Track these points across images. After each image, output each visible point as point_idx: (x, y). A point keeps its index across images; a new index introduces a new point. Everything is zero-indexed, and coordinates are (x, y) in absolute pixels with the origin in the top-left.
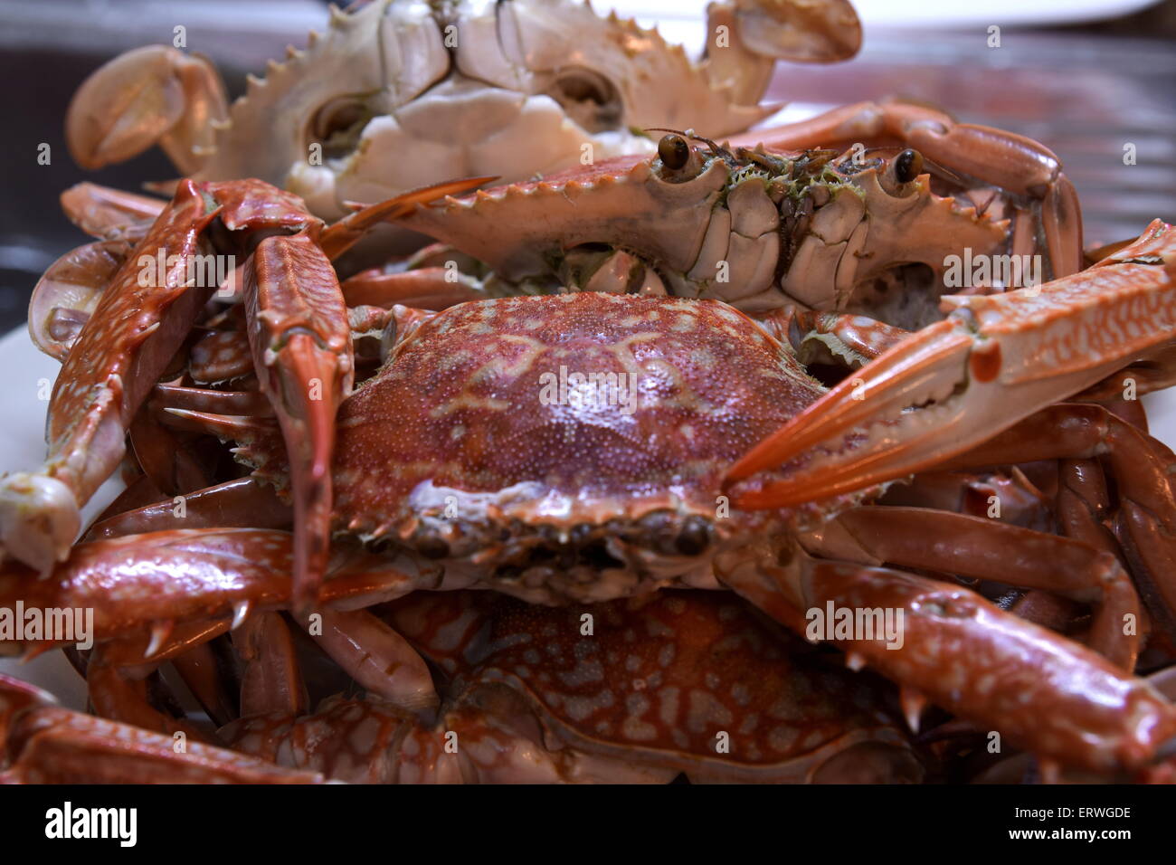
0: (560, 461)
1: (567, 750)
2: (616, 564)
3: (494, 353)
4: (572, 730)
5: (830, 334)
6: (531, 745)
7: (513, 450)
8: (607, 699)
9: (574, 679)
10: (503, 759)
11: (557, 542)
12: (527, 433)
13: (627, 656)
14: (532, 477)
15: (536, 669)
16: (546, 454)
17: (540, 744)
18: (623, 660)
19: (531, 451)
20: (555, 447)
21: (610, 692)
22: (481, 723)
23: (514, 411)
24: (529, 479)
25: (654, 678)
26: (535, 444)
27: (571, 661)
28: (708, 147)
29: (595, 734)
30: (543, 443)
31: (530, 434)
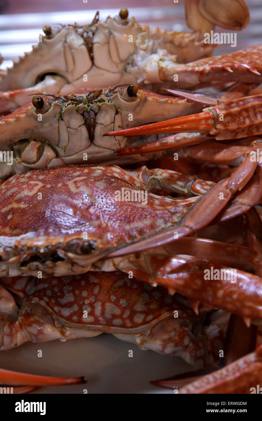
0: (43, 224)
1: (63, 327)
2: (62, 259)
3: (25, 188)
4: (64, 320)
5: (159, 176)
6: (50, 326)
7: (27, 221)
8: (76, 308)
9: (64, 301)
10: (40, 332)
11: (39, 252)
12: (32, 215)
13: (82, 291)
14: (33, 230)
15: (50, 298)
16: (39, 221)
17: (53, 325)
18: (81, 293)
19: (33, 221)
20: (42, 219)
21: (77, 305)
22: (32, 319)
23: (29, 207)
24: (32, 231)
25: (92, 299)
26: (35, 218)
27: (63, 294)
28: (53, 98)
29: (72, 321)
30: (38, 218)
31: (33, 215)
